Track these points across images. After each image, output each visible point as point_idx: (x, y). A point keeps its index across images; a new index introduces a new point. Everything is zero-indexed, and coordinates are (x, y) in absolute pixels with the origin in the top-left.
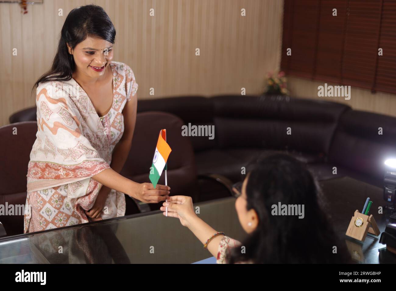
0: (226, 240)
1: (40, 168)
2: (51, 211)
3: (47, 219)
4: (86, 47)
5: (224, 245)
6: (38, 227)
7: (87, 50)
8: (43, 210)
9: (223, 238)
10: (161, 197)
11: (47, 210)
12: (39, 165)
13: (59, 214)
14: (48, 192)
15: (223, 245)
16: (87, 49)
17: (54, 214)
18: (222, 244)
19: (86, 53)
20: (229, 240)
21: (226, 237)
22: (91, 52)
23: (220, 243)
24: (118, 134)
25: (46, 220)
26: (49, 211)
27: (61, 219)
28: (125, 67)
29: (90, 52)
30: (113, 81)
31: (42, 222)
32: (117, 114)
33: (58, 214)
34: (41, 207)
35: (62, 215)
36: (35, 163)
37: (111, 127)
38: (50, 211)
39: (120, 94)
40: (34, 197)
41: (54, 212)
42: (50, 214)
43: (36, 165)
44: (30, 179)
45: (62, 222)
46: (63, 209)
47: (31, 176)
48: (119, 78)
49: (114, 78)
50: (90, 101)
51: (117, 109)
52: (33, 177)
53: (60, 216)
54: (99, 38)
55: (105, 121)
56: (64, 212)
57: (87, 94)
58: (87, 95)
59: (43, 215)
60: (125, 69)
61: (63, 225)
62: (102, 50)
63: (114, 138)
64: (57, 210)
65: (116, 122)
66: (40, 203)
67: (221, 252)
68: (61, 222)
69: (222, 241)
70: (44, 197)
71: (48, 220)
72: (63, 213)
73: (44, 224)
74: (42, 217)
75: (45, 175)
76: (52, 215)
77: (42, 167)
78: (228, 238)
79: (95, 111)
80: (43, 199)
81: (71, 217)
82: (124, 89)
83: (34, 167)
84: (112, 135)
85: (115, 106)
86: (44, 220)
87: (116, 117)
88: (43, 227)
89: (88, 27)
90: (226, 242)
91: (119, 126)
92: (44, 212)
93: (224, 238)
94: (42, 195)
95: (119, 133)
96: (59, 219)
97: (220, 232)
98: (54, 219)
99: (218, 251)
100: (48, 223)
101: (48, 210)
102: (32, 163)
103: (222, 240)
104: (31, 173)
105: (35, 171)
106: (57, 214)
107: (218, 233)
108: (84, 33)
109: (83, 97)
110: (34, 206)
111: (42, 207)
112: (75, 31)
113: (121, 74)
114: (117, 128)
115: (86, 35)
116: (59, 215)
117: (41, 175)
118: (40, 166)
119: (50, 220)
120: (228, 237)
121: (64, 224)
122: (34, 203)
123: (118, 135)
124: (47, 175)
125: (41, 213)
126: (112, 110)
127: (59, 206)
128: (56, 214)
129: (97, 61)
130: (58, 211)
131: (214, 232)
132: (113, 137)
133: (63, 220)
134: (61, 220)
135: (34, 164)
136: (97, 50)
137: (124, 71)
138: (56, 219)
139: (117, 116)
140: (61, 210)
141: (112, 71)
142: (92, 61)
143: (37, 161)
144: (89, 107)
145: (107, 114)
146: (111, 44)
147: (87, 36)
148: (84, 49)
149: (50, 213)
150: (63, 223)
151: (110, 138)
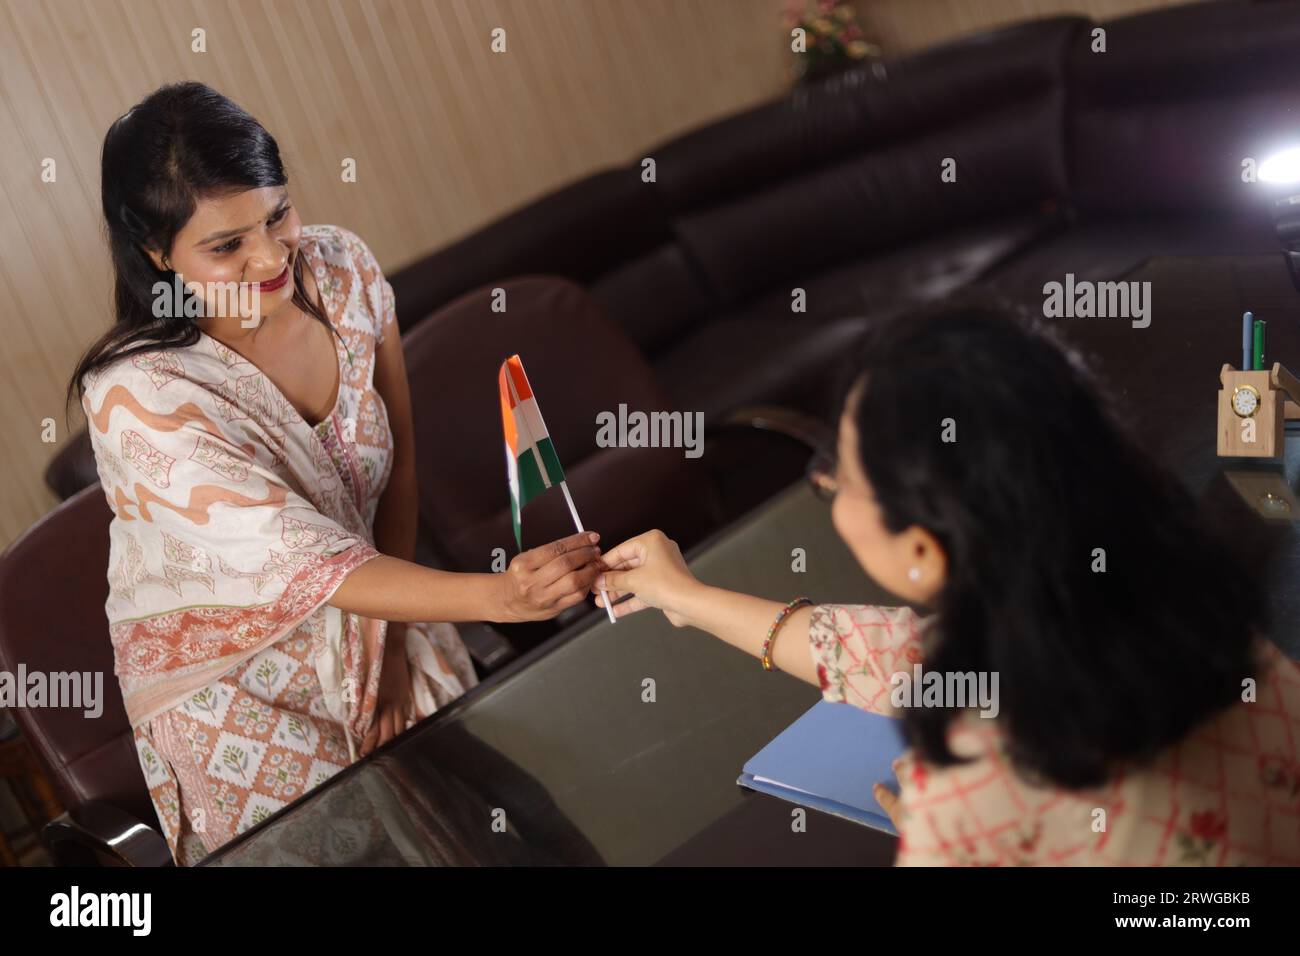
0: (826, 619)
1: (162, 637)
2: (242, 753)
3: (236, 784)
4: (208, 234)
5: (825, 637)
6: (216, 815)
7: (217, 243)
8: (217, 758)
9: (813, 618)
10: (580, 572)
11: (229, 755)
12: (152, 627)
13: (273, 757)
14: (213, 696)
15: (821, 639)
16: (212, 240)
17: (255, 761)
18: (817, 637)
19: (215, 253)
20: (834, 615)
21: (818, 609)
22: (229, 243)
23: (811, 637)
24: (382, 459)
25: (233, 788)
26: (238, 755)
27: (281, 772)
28: (344, 237)
29: (225, 246)
30: (322, 294)
31: (225, 799)
32: (362, 396)
33: (270, 757)
34: (206, 753)
35: (284, 757)
36: (138, 625)
37: (357, 445)
38: (240, 756)
39: (355, 330)
40: (166, 734)
41: (254, 754)
42: (241, 765)
43: (140, 630)
44: (134, 681)
45: (287, 782)
46: (282, 736)
47: (135, 669)
48: (336, 279)
49: (321, 287)
50: (274, 387)
51: (359, 380)
52: (141, 672)
53: (276, 763)
54: (235, 191)
55: (334, 432)
56: (286, 749)
57: (257, 366)
58: (258, 371)
59: (219, 775)
60: (348, 245)
61: (294, 789)
62: (259, 222)
63: (373, 478)
64: (261, 743)
65: (366, 425)
66: (197, 743)
67: (823, 664)
68: (284, 780)
69: (812, 628)
70: (205, 717)
71: (242, 786)
72: (283, 751)
73: (234, 802)
74: (219, 782)
75: (181, 654)
76: (249, 767)
77: (166, 632)
78: (828, 610)
79: (295, 413)
80: (202, 726)
81: (317, 760)
82: (362, 313)
83: (135, 638)
84: (367, 469)
85: (350, 373)
86: (228, 791)
87: (362, 409)
88: (232, 814)
89: (187, 169)
90: (826, 626)
91: (380, 434)
92: (221, 764)
93: (815, 615)
94: (194, 716)
95: (385, 453)
96: (277, 774)
97: (792, 604)
98: (261, 775)
99: (815, 664)
100: (241, 795)
101: (232, 754)
102: (124, 628)
103: (812, 624)
104: (130, 661)
105: (145, 651)
106: (265, 756)
107: (790, 609)
108: (181, 193)
109: (248, 379)
110: (178, 759)
111: (208, 751)
112: (149, 198)
113: (340, 266)
114: (375, 441)
115: (191, 197)
116: (272, 761)
117: (169, 657)
118: (158, 630)
119: (248, 784)
120: (827, 607)
121: (296, 786)
122: (173, 752)
123: (384, 463)
124: (188, 652)
125: (211, 771)
126: (344, 391)
127: (266, 727)
128: (263, 757)
129: (257, 262)
130: (267, 745)
131: (775, 611)
132: (371, 474)
133: (292, 774)
134: (284, 774)
135: (130, 629)
136: (247, 229)
137: (346, 251)
138: (267, 774)
139: (362, 403)
140: (276, 740)
141: (310, 264)
142: (243, 270)
143: (147, 617)
144: (275, 407)
145: (336, 409)
146: (281, 189)
147: (196, 198)
148: (203, 242)
149: (241, 761)
150: (291, 784)
151: (363, 481)
